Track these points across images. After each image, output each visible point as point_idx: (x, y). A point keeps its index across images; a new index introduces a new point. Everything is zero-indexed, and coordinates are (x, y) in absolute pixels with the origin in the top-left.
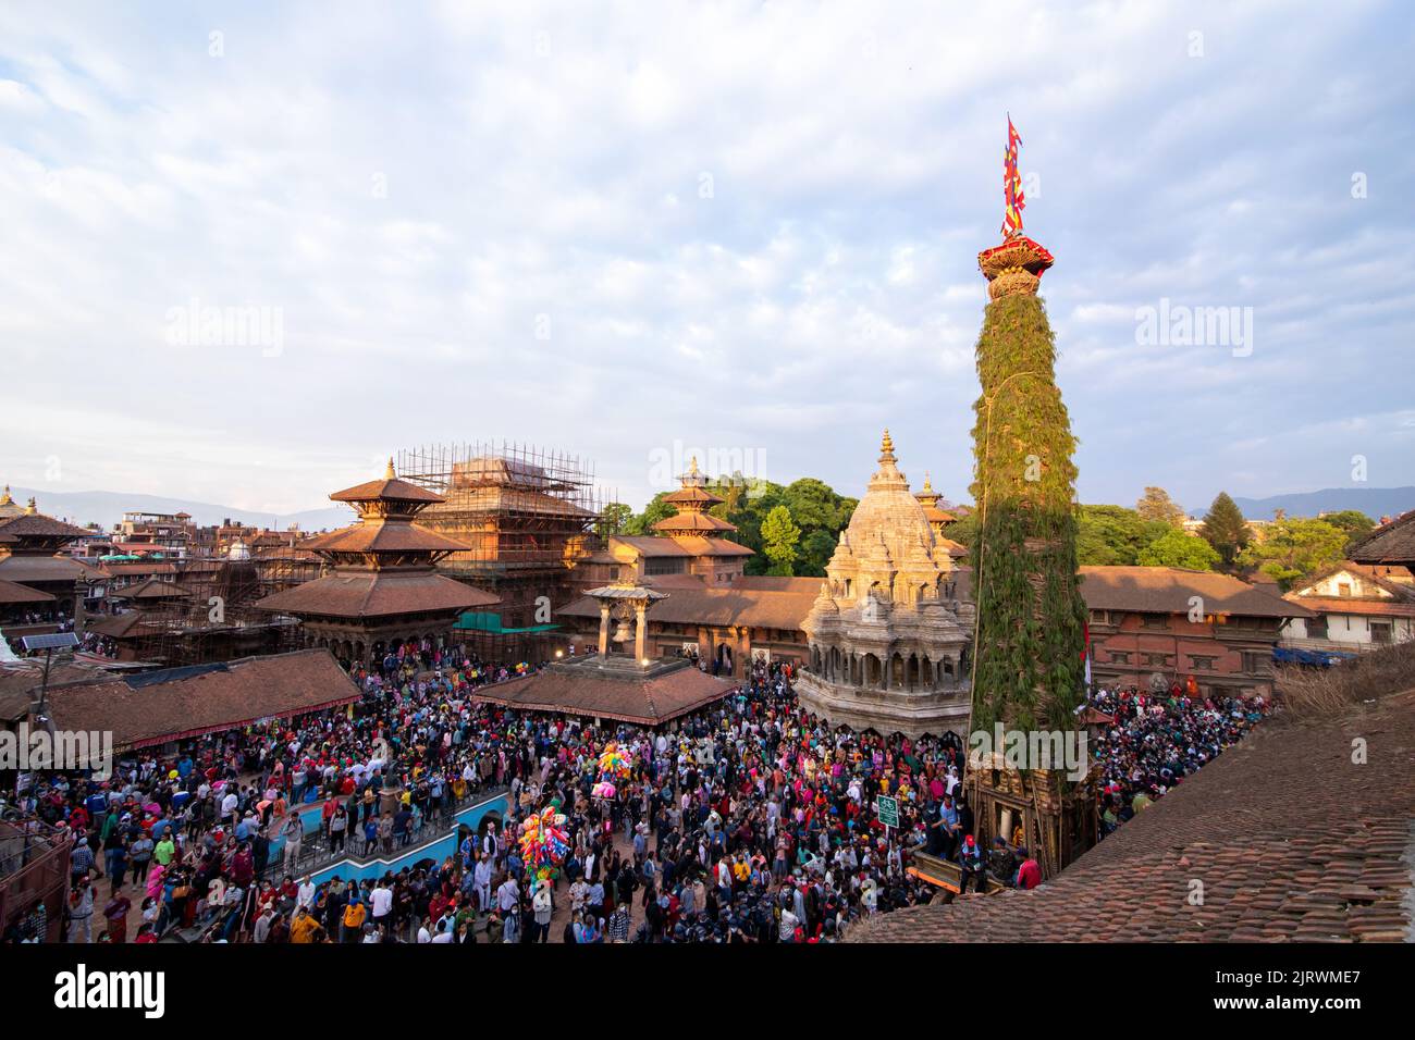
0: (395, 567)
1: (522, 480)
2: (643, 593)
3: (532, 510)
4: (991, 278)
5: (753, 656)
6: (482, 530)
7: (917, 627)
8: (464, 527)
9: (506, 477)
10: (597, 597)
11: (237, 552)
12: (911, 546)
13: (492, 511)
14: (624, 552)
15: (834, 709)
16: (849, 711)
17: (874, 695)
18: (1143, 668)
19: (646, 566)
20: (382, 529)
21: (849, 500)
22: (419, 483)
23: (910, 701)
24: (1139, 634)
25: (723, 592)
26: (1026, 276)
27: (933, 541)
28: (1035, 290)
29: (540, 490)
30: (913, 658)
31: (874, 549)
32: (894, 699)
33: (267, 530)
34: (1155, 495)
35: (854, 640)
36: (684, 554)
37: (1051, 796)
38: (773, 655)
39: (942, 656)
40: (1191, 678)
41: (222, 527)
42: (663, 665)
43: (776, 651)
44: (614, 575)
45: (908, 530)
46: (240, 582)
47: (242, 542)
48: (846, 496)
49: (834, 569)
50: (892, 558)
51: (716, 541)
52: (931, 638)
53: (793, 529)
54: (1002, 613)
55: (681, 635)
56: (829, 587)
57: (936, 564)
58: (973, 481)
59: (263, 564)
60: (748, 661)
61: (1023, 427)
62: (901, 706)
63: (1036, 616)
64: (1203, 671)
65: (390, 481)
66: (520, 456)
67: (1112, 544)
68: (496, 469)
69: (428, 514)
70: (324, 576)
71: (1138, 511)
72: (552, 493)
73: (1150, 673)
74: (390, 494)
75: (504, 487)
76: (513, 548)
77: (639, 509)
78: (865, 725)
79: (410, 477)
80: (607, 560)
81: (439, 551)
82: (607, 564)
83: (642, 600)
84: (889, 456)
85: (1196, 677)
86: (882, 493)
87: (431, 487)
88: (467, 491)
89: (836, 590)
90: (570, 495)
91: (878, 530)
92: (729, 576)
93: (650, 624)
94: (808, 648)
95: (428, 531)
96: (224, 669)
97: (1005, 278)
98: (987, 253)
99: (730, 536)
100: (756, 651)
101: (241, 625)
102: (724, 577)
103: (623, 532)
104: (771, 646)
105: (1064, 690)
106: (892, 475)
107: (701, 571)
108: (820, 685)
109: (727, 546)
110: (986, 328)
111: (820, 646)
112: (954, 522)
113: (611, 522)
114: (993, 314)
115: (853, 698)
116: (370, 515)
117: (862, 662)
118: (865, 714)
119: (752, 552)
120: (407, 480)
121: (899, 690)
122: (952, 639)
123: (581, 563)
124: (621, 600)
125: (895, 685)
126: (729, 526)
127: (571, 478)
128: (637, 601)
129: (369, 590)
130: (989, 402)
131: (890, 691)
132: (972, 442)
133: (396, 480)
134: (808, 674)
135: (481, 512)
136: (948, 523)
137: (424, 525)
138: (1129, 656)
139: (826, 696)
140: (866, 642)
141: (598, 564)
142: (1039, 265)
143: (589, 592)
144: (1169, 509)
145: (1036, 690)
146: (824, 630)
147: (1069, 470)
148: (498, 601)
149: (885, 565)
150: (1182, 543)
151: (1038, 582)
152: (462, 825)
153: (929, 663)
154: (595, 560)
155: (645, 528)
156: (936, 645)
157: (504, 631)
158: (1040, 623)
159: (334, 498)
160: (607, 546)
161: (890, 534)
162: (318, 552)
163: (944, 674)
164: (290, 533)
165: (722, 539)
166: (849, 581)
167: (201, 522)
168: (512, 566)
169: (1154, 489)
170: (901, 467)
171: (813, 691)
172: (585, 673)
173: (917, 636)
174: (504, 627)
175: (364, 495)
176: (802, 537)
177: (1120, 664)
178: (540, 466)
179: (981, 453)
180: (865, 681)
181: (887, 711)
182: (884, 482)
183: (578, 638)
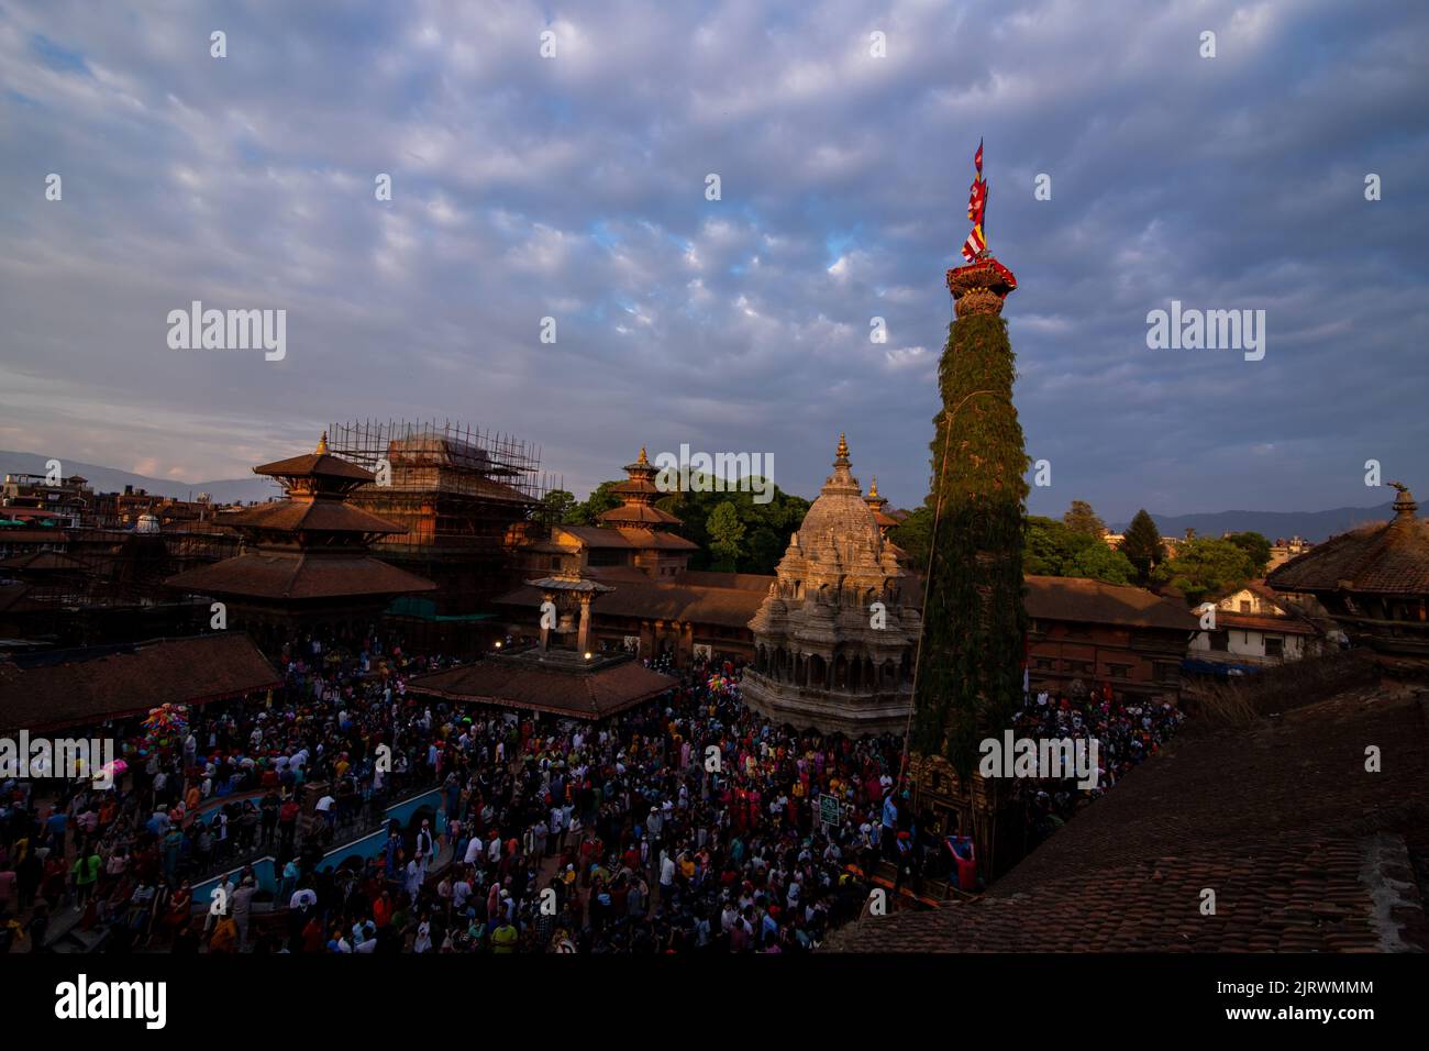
0: (324, 547)
1: (463, 462)
2: (590, 586)
3: (474, 494)
4: (957, 295)
5: (695, 652)
6: (419, 512)
7: (862, 629)
8: (399, 508)
9: (447, 458)
10: (541, 588)
11: (145, 523)
12: (861, 550)
13: (430, 493)
14: (568, 541)
15: (778, 708)
16: (792, 710)
17: (818, 696)
18: (1066, 674)
19: (590, 556)
20: (312, 507)
22: (351, 460)
23: (852, 702)
24: (1062, 643)
25: (670, 586)
26: (991, 297)
27: (881, 546)
28: (999, 311)
29: (484, 472)
30: (857, 659)
31: (825, 552)
32: (838, 700)
33: (175, 500)
34: (1081, 509)
35: (801, 641)
36: (629, 545)
37: (987, 798)
38: (713, 652)
39: (884, 659)
40: (1108, 685)
41: (122, 494)
42: (605, 660)
43: (718, 648)
44: (557, 565)
45: (858, 535)
46: (149, 552)
47: (151, 513)
49: (784, 573)
50: (842, 561)
51: (661, 535)
52: (876, 641)
53: (738, 526)
54: (951, 622)
55: (623, 629)
56: (779, 588)
57: (883, 569)
58: (929, 492)
59: (178, 538)
60: (690, 656)
61: (980, 444)
62: (843, 706)
63: (983, 626)
64: (1118, 679)
65: (323, 456)
66: (463, 437)
67: (1041, 554)
68: (436, 449)
69: (361, 492)
70: (243, 554)
72: (494, 478)
73: (1071, 679)
74: (322, 471)
75: (444, 469)
76: (451, 533)
77: (582, 497)
78: (806, 724)
79: (341, 453)
80: (550, 549)
81: (372, 533)
82: (549, 553)
83: (588, 592)
84: (843, 462)
85: (1112, 684)
86: (835, 497)
87: (365, 464)
88: (404, 469)
89: (784, 590)
90: (514, 480)
91: (829, 534)
92: (673, 570)
93: (593, 616)
94: (753, 646)
95: (361, 511)
96: (129, 651)
97: (970, 297)
98: (956, 271)
99: (674, 528)
100: (698, 647)
101: (146, 603)
102: (667, 571)
103: (564, 521)
104: (712, 643)
105: (1005, 697)
106: (845, 479)
107: (645, 564)
108: (765, 684)
109: (673, 541)
110: (951, 344)
111: (767, 645)
112: (896, 526)
113: (555, 509)
114: (958, 331)
115: (797, 698)
116: (299, 491)
117: (807, 663)
118: (807, 714)
119: (696, 547)
120: (338, 455)
121: (841, 690)
122: (894, 642)
123: (522, 550)
124: (566, 592)
125: (838, 687)
126: (676, 520)
127: (516, 463)
128: (582, 592)
129: (295, 571)
130: (950, 417)
131: (833, 692)
132: (931, 455)
133: (329, 456)
134: (753, 673)
135: (419, 493)
136: (891, 527)
137: (356, 504)
138: (1053, 663)
139: (770, 696)
140: (813, 643)
141: (540, 553)
142: (1003, 287)
143: (533, 583)
145: (979, 696)
146: (772, 630)
147: (1020, 487)
148: (434, 587)
149: (836, 568)
150: (1103, 556)
151: (986, 593)
152: (392, 820)
153: (873, 665)
154: (537, 548)
155: (587, 517)
156: (879, 648)
157: (438, 618)
158: (986, 633)
159: (260, 470)
160: (549, 534)
161: (842, 538)
162: (238, 528)
163: (886, 677)
164: (203, 504)
165: (666, 532)
166: (798, 583)
167: (99, 487)
168: (447, 551)
170: (855, 472)
171: (758, 690)
172: (525, 665)
173: (862, 639)
174: (437, 613)
175: (295, 470)
176: (747, 534)
177: (1044, 670)
178: (483, 448)
179: (937, 466)
180: (809, 682)
181: (829, 711)
182: (838, 486)
183: (516, 628)
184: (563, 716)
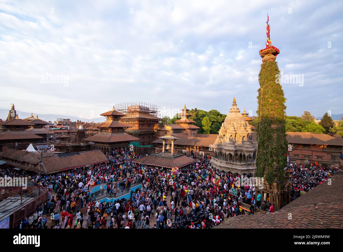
0: (115, 131)
1: (144, 111)
2: (173, 138)
3: (146, 118)
4: (263, 57)
5: (200, 153)
6: (135, 123)
7: (242, 147)
8: (131, 122)
9: (140, 110)
10: (162, 139)
11: (80, 127)
12: (240, 127)
13: (137, 118)
14: (168, 128)
15: (220, 167)
16: (224, 167)
17: (231, 164)
18: (303, 158)
19: (174, 131)
20: (112, 122)
21: (224, 115)
22: (120, 112)
23: (240, 165)
24: (302, 150)
25: (192, 138)
26: (272, 56)
27: (246, 125)
28: (275, 60)
29: (148, 113)
30: (241, 155)
31: (231, 127)
32: (236, 165)
33: (87, 123)
34: (307, 114)
35: (226, 150)
36: (183, 128)
37: (277, 190)
38: (205, 153)
39: (248, 154)
40: (317, 161)
41: (77, 122)
42: (178, 155)
43: (206, 152)
44: (166, 133)
45: (240, 122)
46: (81, 134)
47: (82, 125)
48: (223, 114)
49: (220, 132)
50: (235, 129)
51: (190, 125)
52: (246, 150)
53: (210, 122)
54: (265, 143)
55: (182, 148)
56: (219, 137)
57: (247, 131)
58: (257, 110)
59: (86, 130)
60: (199, 155)
61: (271, 96)
62: (238, 166)
63: (274, 144)
64: (320, 160)
65: (114, 111)
66: (143, 105)
67: (295, 126)
68: (138, 108)
69: (122, 119)
70: (99, 133)
71: (302, 118)
72: (151, 114)
73: (305, 160)
74: (114, 114)
75: (140, 112)
76: (142, 127)
78: (228, 171)
79: (118, 110)
80: (164, 130)
81: (125, 127)
82: (164, 131)
83: (173, 139)
84: (235, 104)
85: (318, 161)
86: (233, 113)
87: (123, 112)
88: (131, 113)
89: (221, 137)
90: (155, 114)
91: (232, 123)
92: (194, 134)
93: (175, 145)
94: (214, 152)
95: (122, 123)
96: (78, 154)
97: (266, 57)
98: (262, 51)
99: (194, 124)
100: (200, 152)
101: (82, 144)
102: (193, 134)
103: (168, 123)
104: (204, 151)
105: (281, 163)
106: (235, 109)
107: (187, 132)
108: (217, 161)
109: (193, 127)
110: (261, 70)
111: (217, 151)
112: (251, 120)
113: (165, 121)
114: (263, 66)
115: (225, 164)
116: (109, 119)
117: (227, 155)
118: (228, 168)
119: (200, 128)
120: (117, 111)
121: (237, 162)
122: (251, 150)
123: (158, 130)
124: (168, 139)
125: (236, 161)
126: (194, 122)
127: (155, 110)
128: (171, 139)
129: (110, 136)
130: (262, 89)
131: (235, 163)
132: (257, 100)
133: (115, 111)
134: (214, 158)
135: (135, 118)
136: (250, 121)
137: (122, 121)
138: (299, 155)
139: (218, 163)
140: (229, 150)
141: (162, 131)
142: (276, 53)
143: (160, 137)
144: (311, 117)
145: (274, 163)
146: (218, 147)
147: (284, 107)
148: (139, 139)
149: (234, 131)
150: (314, 126)
151: (275, 136)
152: (132, 191)
153: (245, 156)
154: (161, 130)
155: (173, 122)
156: (247, 151)
157: (140, 146)
158: (275, 146)
159: (101, 115)
160: (164, 126)
161: (235, 123)
162: (98, 127)
163: (249, 159)
164: (92, 123)
165: (192, 125)
166: (224, 135)
167: (72, 121)
168: (142, 131)
169: (307, 112)
170: (238, 107)
171: (215, 162)
172: (159, 157)
173: (242, 149)
174: (140, 145)
175: (108, 114)
176: (212, 124)
177: (296, 157)
178: (148, 107)
179: (259, 103)
180: (228, 160)
181: (234, 167)
182: (234, 110)
183: (157, 148)
184: (168, 168)
